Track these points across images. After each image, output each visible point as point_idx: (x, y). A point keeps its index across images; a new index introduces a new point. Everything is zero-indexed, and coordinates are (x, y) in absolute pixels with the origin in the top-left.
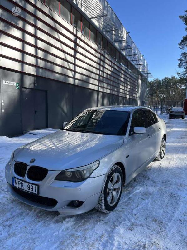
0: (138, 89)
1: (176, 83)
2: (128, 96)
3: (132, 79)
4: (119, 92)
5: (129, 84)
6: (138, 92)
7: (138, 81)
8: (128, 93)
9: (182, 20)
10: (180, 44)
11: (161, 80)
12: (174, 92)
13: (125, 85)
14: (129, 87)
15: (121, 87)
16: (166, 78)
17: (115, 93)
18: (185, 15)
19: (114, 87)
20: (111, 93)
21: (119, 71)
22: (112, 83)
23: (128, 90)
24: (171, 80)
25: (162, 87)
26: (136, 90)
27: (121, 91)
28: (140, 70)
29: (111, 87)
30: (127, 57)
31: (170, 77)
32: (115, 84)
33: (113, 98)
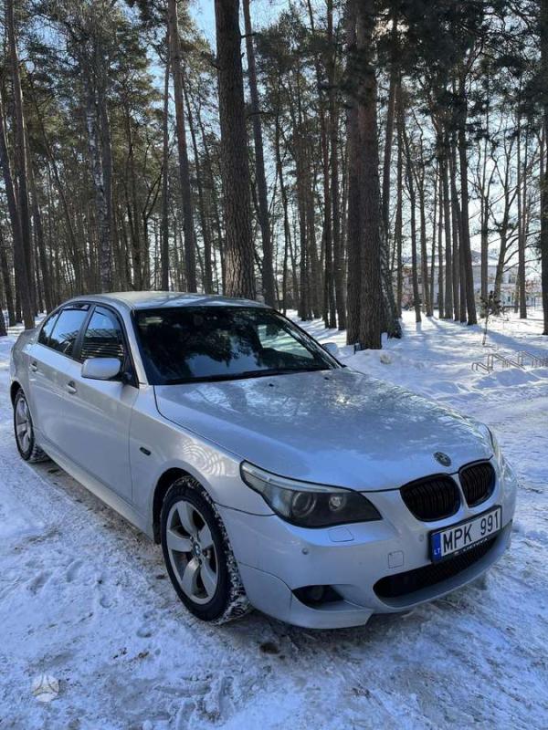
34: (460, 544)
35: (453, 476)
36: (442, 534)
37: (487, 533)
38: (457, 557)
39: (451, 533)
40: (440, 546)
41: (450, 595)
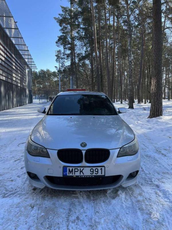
0: (26, 78)
1: (50, 75)
2: (19, 85)
3: (22, 68)
4: (12, 80)
5: (19, 72)
6: (26, 81)
7: (25, 70)
8: (19, 82)
9: (56, 21)
10: (56, 43)
11: (38, 72)
12: (49, 83)
13: (16, 73)
14: (20, 75)
15: (14, 75)
16: (42, 71)
17: (10, 81)
18: (59, 18)
19: (8, 75)
20: (7, 80)
21: (11, 59)
22: (6, 70)
23: (19, 78)
24: (46, 72)
25: (39, 78)
26: (25, 79)
27: (14, 79)
28: (26, 60)
29: (6, 74)
30: (16, 46)
31: (45, 70)
32: (8, 72)
33: (8, 86)
34: (78, 174)
35: (82, 151)
36: (68, 168)
37: (94, 174)
38: (75, 178)
39: (72, 169)
40: (67, 172)
41: (75, 191)
